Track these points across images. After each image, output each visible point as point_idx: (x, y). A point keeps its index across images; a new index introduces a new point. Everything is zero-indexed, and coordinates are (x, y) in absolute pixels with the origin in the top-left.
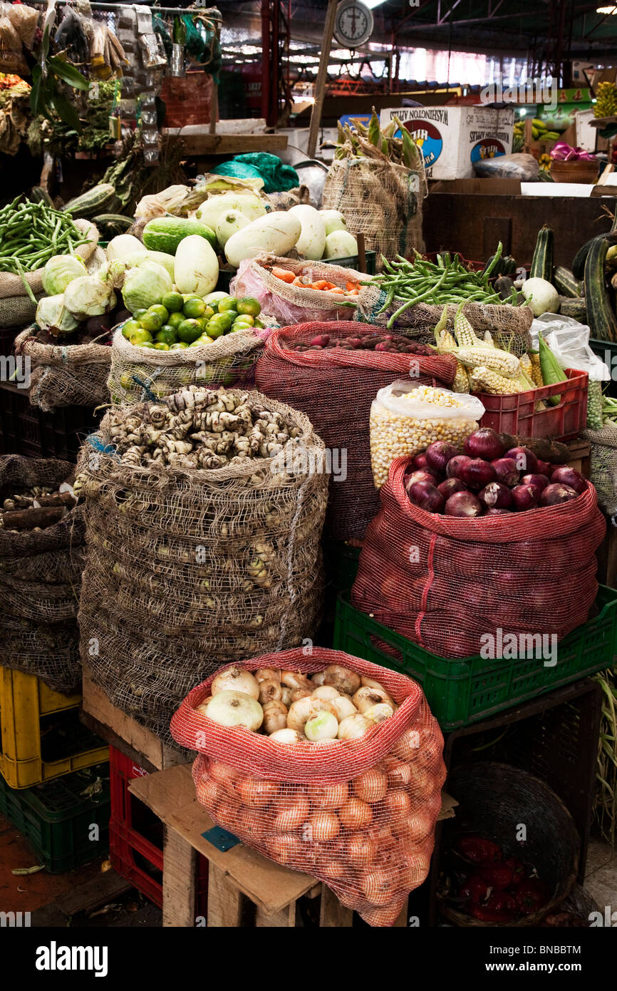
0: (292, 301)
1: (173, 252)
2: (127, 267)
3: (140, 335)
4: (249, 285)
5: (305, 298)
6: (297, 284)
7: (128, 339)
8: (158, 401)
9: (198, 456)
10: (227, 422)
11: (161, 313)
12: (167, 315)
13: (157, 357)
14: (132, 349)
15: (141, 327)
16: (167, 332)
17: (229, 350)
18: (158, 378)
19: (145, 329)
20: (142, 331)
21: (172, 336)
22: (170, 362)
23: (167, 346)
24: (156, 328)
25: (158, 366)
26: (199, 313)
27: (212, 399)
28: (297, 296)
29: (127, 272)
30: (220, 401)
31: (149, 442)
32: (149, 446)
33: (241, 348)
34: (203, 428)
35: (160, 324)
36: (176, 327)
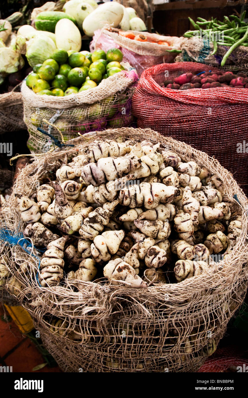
0: (136, 51)
1: (53, 31)
2: (27, 40)
3: (40, 84)
4: (104, 44)
5: (144, 49)
6: (139, 40)
7: (31, 88)
8: (64, 146)
9: (138, 252)
10: (163, 198)
11: (53, 66)
12: (58, 67)
13: (55, 103)
14: (35, 98)
15: (39, 78)
16: (60, 80)
17: (112, 90)
18: (58, 119)
19: (44, 79)
20: (41, 81)
21: (64, 82)
22: (66, 105)
23: (61, 92)
24: (51, 77)
25: (57, 109)
26: (81, 63)
27: (136, 166)
28: (139, 48)
29: (27, 42)
30: (143, 164)
31: (70, 233)
32: (70, 236)
33: (120, 88)
34: (133, 205)
35: (53, 74)
36: (66, 75)
